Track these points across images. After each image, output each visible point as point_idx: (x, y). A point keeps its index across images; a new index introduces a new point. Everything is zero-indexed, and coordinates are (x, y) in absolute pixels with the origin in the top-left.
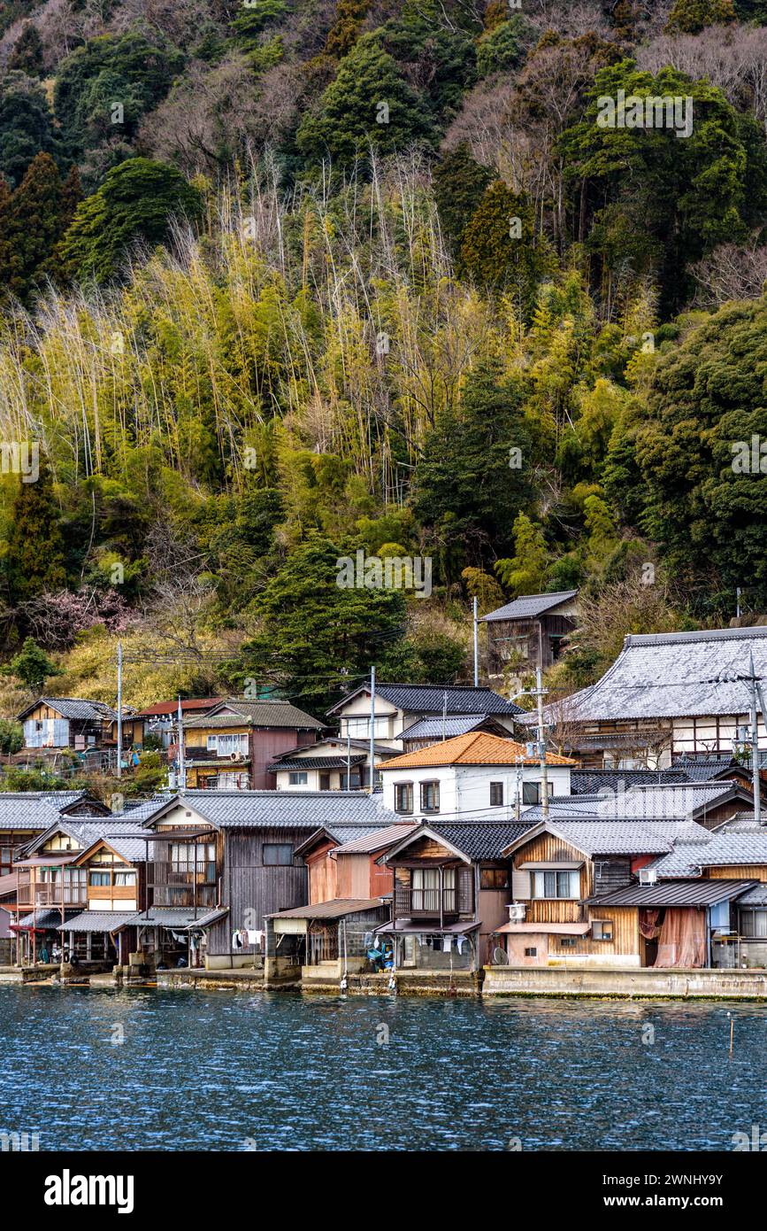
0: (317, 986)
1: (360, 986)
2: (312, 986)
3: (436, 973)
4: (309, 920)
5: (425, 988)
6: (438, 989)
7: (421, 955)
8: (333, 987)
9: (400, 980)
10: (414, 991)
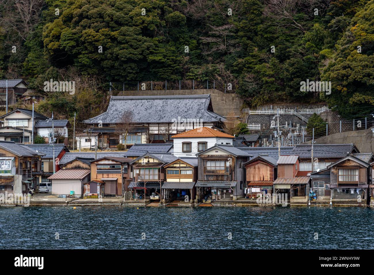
0: (297, 204)
1: (316, 204)
2: (295, 204)
3: (350, 200)
4: (291, 185)
5: (344, 204)
6: (349, 205)
7: (335, 195)
8: (304, 205)
9: (333, 202)
10: (339, 205)
